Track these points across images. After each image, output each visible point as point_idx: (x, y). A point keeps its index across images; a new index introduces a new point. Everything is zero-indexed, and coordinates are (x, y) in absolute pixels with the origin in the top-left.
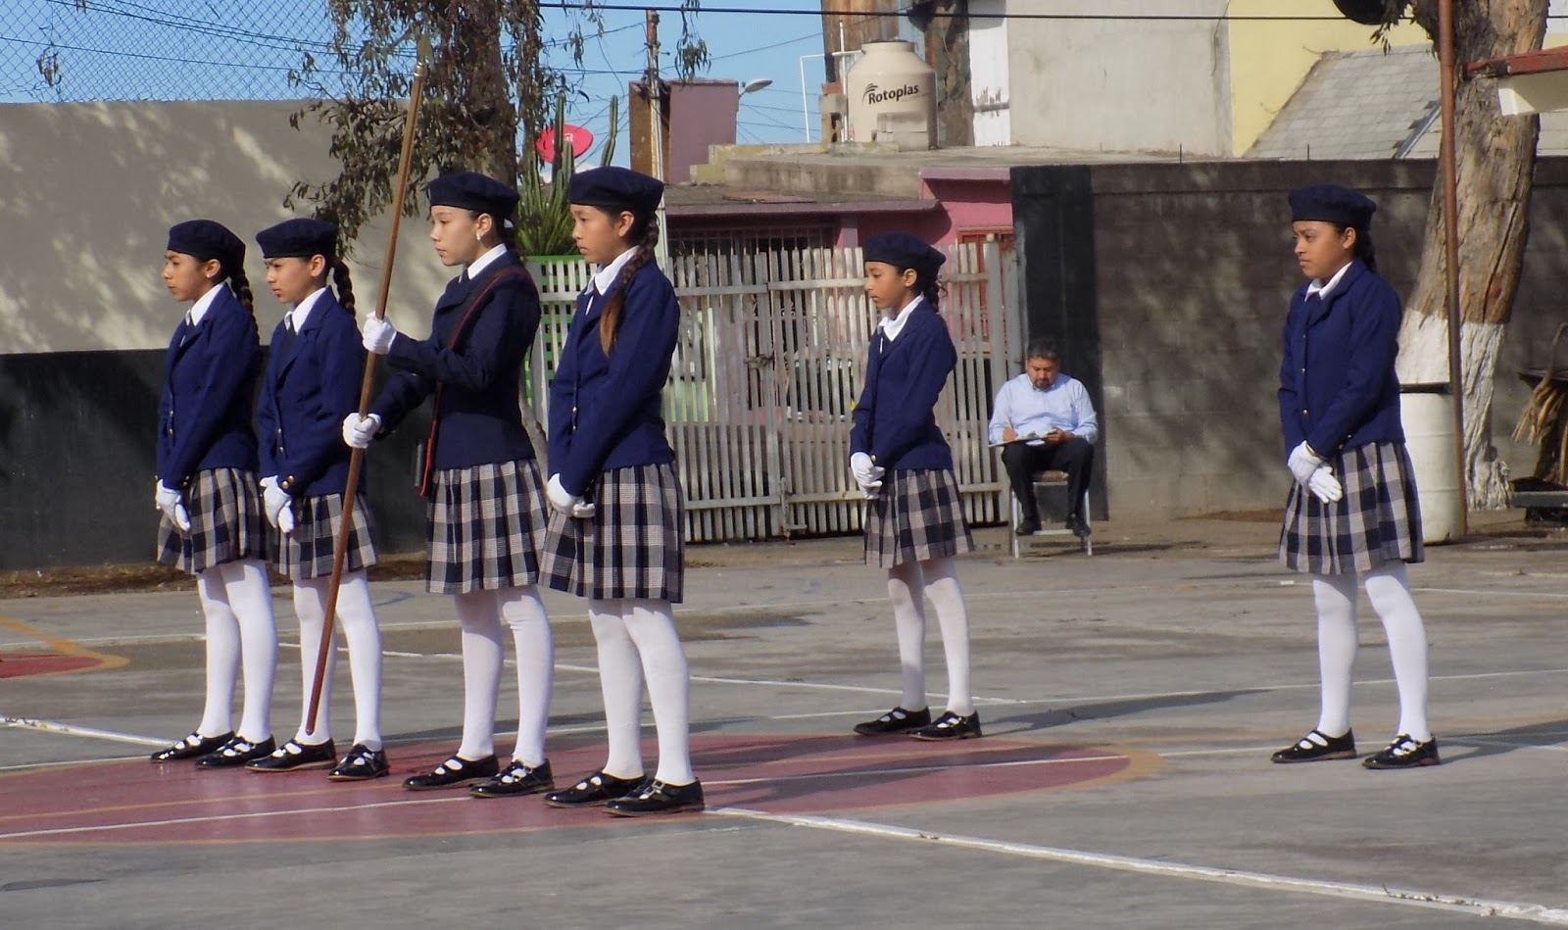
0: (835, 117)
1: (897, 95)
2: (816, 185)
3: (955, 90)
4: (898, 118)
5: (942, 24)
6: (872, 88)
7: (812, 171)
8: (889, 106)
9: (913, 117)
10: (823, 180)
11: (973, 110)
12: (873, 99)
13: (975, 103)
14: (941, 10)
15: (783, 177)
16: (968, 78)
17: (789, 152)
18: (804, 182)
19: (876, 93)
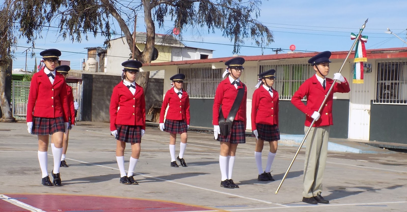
0: (84, 67)
1: (92, 65)
2: (78, 76)
3: (102, 65)
4: (91, 68)
5: (102, 56)
6: (89, 64)
7: (77, 74)
8: (91, 66)
9: (94, 68)
10: (79, 75)
11: (104, 68)
12: (89, 65)
13: (105, 67)
14: (101, 55)
15: (74, 74)
16: (104, 64)
17: (76, 71)
18: (76, 75)
19: (90, 64)
